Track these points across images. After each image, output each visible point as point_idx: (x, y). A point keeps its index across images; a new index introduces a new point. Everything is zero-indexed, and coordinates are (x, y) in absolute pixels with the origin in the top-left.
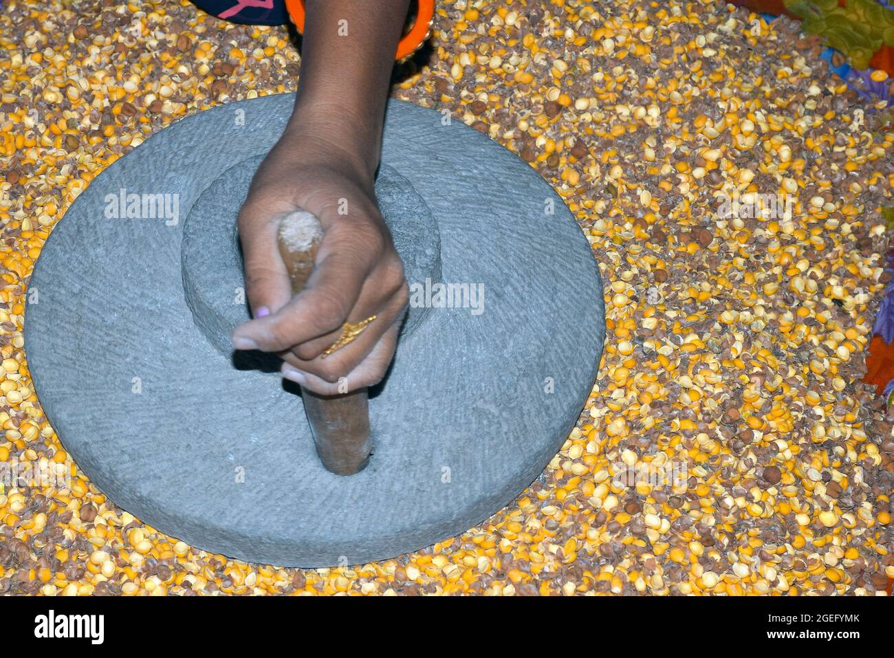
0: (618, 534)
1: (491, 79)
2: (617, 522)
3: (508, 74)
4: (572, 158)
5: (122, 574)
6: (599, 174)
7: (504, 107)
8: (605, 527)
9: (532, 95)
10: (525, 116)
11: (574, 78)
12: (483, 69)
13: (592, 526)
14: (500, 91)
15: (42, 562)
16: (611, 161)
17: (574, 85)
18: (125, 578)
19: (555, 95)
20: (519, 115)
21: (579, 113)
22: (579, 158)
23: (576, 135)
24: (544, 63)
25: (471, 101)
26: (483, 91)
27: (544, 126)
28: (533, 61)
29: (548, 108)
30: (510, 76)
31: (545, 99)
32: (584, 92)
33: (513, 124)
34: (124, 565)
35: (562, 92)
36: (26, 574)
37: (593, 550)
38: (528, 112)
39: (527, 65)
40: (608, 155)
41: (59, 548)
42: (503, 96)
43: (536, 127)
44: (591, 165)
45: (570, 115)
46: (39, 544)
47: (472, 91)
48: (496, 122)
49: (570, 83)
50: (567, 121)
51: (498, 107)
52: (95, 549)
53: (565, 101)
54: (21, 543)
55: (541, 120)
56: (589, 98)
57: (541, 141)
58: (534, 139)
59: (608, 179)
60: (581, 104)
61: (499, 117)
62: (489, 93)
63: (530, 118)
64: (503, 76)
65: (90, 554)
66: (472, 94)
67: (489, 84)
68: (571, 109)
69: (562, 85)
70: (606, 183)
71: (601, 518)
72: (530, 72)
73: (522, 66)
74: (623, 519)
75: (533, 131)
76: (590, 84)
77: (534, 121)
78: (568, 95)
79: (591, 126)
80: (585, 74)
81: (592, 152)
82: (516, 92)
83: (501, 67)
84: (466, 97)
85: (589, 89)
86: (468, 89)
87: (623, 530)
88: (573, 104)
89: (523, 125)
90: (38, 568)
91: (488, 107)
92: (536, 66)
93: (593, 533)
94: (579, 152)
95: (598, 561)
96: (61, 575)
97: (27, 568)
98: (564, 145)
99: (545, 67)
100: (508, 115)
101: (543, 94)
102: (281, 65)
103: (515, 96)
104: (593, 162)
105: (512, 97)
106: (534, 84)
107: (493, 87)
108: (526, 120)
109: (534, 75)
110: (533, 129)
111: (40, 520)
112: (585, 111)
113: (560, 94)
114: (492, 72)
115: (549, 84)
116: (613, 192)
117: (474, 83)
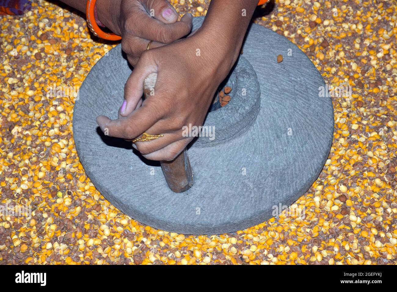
0: (337, 224)
1: (285, 10)
2: (337, 218)
3: (293, 8)
4: (321, 47)
5: (113, 237)
6: (333, 55)
7: (291, 23)
8: (332, 220)
9: (304, 18)
10: (301, 28)
11: (323, 10)
12: (282, 5)
13: (326, 220)
14: (289, 16)
15: (78, 230)
16: (339, 49)
17: (323, 14)
18: (115, 238)
19: (314, 18)
20: (297, 27)
21: (325, 27)
22: (324, 47)
23: (323, 37)
24: (310, 3)
25: (276, 20)
26: (282, 16)
27: (309, 32)
28: (305, 2)
29: (311, 24)
30: (294, 9)
31: (310, 20)
32: (328, 17)
33: (295, 31)
34: (114, 232)
35: (318, 17)
36: (71, 234)
37: (326, 231)
38: (302, 26)
39: (302, 4)
40: (338, 46)
41: (85, 223)
42: (290, 18)
43: (305, 33)
44: (330, 51)
45: (321, 28)
46: (77, 221)
47: (276, 15)
48: (287, 30)
49: (321, 13)
50: (319, 30)
51: (288, 23)
52: (102, 224)
53: (319, 21)
54: (70, 220)
55: (308, 29)
56: (330, 20)
57: (307, 39)
58: (304, 38)
59: (338, 57)
60: (326, 23)
61: (288, 28)
62: (284, 16)
63: (303, 28)
64: (291, 9)
65: (99, 226)
66: (276, 17)
67: (284, 12)
68: (322, 25)
69: (318, 13)
70: (336, 59)
71: (330, 216)
72: (303, 7)
73: (299, 5)
74: (340, 217)
75: (303, 35)
76: (330, 13)
77: (304, 30)
78: (320, 18)
79: (330, 33)
80: (329, 9)
81: (331, 45)
82: (296, 16)
83: (290, 4)
84: (274, 18)
85: (330, 16)
86: (274, 15)
87: (340, 222)
88: (322, 23)
89: (299, 32)
90: (76, 232)
91: (284, 23)
92: (306, 4)
93: (326, 224)
94: (325, 45)
95: (328, 236)
96: (87, 235)
97: (71, 232)
98: (318, 41)
99: (310, 5)
100: (292, 27)
101: (309, 18)
103: (296, 18)
104: (331, 49)
105: (295, 18)
106: (305, 13)
107: (286, 14)
108: (301, 29)
109: (305, 9)
110: (303, 33)
111: (78, 209)
112: (328, 26)
113: (317, 18)
114: (285, 7)
115: (312, 13)
116: (340, 63)
117: (277, 12)
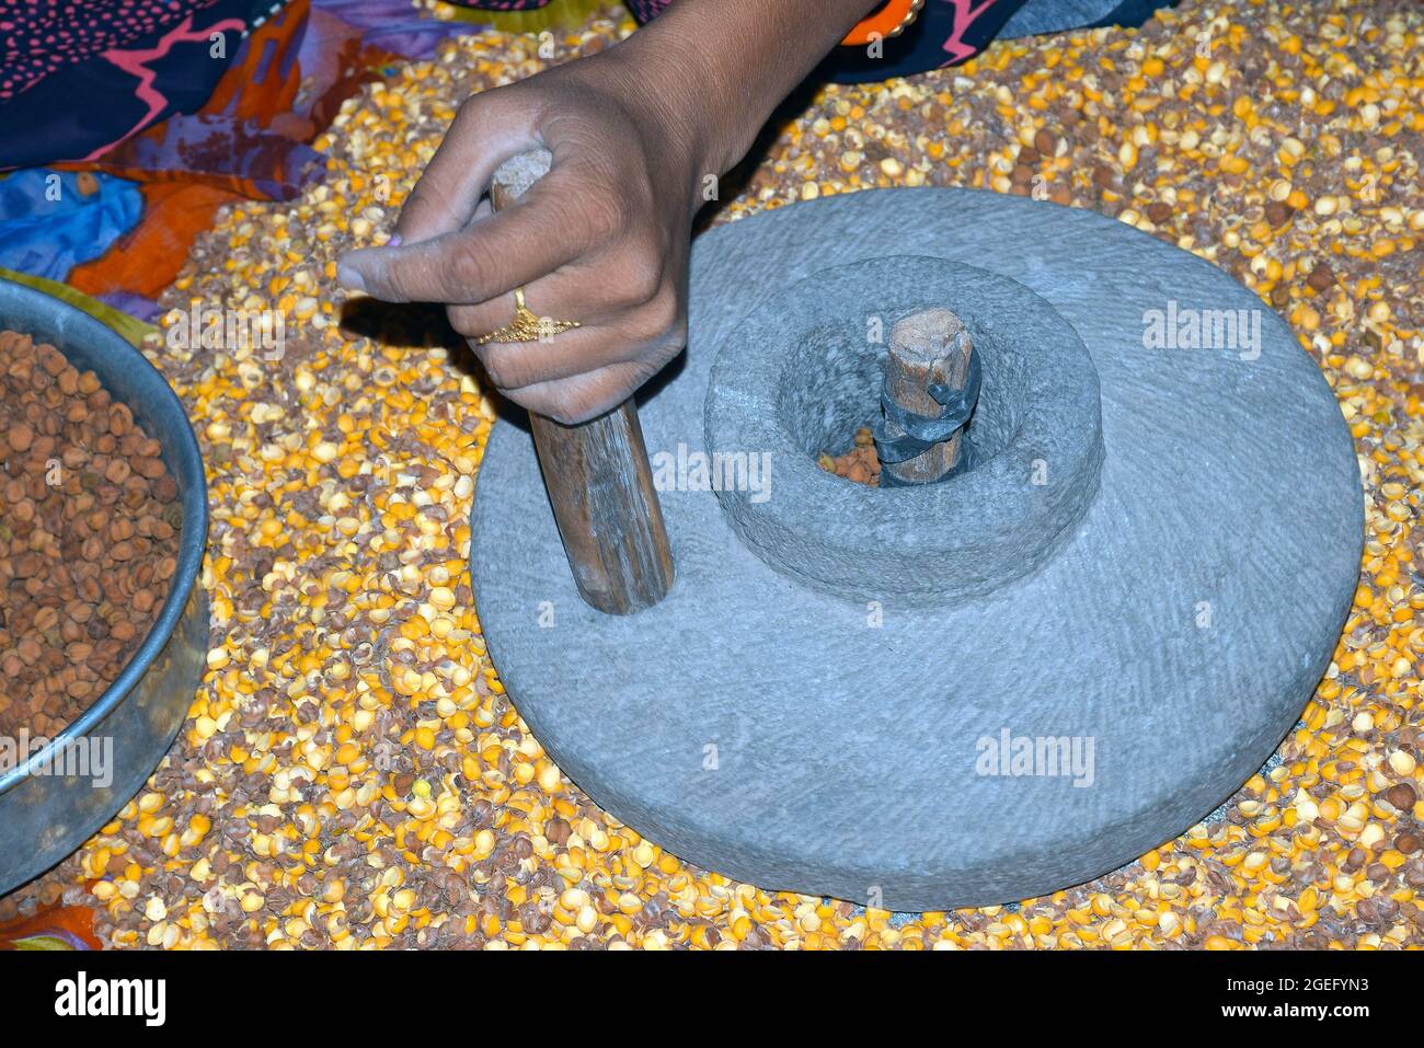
0: (1385, 884)
1: (1181, 166)
2: (1383, 866)
3: (1208, 159)
4: (1309, 290)
5: (608, 926)
6: (1352, 315)
7: (1202, 210)
8: (1363, 873)
9: (1247, 191)
10: (1234, 226)
11: (1314, 165)
12: (1169, 150)
13: (1343, 869)
14: (1196, 186)
15: (487, 906)
16: (1372, 295)
17: (1314, 176)
18: (612, 932)
19: (1282, 191)
20: (1224, 222)
21: (1321, 220)
22: (1320, 289)
23: (1315, 254)
24: (1266, 142)
25: (1149, 201)
26: (1169, 185)
27: (1265, 240)
28: (1249, 138)
29: (1272, 211)
30: (1212, 162)
31: (1267, 198)
32: (1330, 188)
33: (1216, 238)
34: (612, 912)
35: (1295, 188)
36: (461, 922)
37: (1345, 908)
38: (1239, 219)
39: (1240, 144)
40: (1367, 286)
41: (512, 884)
42: (1201, 193)
43: (1253, 241)
44: (1339, 301)
45: (1308, 223)
46: (479, 875)
47: (1151, 185)
48: (1187, 233)
49: (1308, 173)
50: (1302, 233)
51: (1192, 209)
52: (567, 884)
53: (1298, 201)
54: (454, 875)
55: (1261, 230)
56: (1337, 196)
57: (1259, 263)
58: (1248, 259)
59: (1366, 323)
60: (1324, 206)
61: (1192, 226)
62: (1178, 188)
63: (1243, 227)
64: (1201, 162)
65: (559, 894)
66: (1151, 191)
67: (1179, 173)
68: (1309, 215)
69: (1294, 177)
70: (1363, 330)
71: (1357, 858)
72: (1244, 157)
73: (1231, 147)
74: (1392, 860)
75: (1248, 247)
76: (1339, 175)
77: (1249, 231)
78: (1304, 192)
79: (1340, 241)
80: (1332, 159)
81: (1341, 281)
82: (1221, 187)
83: (1197, 147)
84: (1143, 194)
85: (1337, 183)
86: (1144, 182)
87: (1394, 878)
88: (1311, 206)
89: (1232, 239)
90: (482, 914)
91: (1176, 210)
92: (1254, 146)
93: (1344, 882)
94: (1320, 281)
95: (1352, 926)
96: (516, 925)
97: (464, 914)
98: (1297, 270)
99: (1267, 148)
100: (1207, 223)
101: (1263, 190)
102: (855, 145)
103: (1219, 194)
104: (1343, 296)
105: (1215, 194)
106: (1250, 174)
107: (1184, 179)
108: (1236, 231)
109: (1250, 161)
110: (1247, 244)
111: (485, 840)
112: (1330, 217)
113: (1292, 191)
114: (1182, 156)
115: (1273, 174)
116: (1374, 342)
117: (1155, 172)
